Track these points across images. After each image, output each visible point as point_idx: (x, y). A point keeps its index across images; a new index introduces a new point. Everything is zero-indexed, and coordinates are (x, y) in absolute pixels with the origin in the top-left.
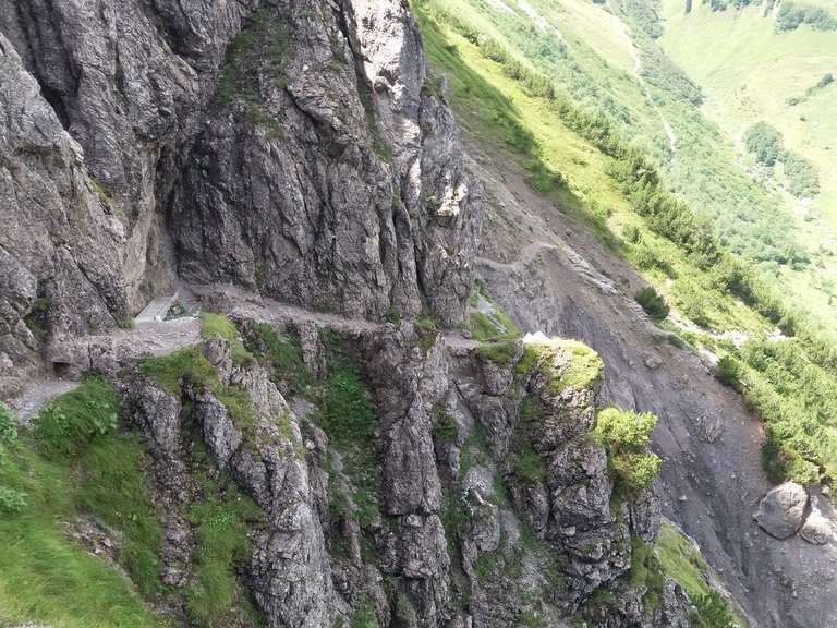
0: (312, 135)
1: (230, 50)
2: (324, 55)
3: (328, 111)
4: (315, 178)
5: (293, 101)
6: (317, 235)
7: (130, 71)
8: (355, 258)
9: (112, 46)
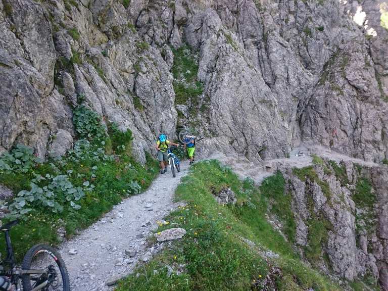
0: (355, 93)
1: (325, 66)
2: (361, 64)
3: (362, 85)
4: (355, 108)
5: (349, 82)
6: (355, 128)
7: (291, 76)
8: (371, 138)
9: (287, 69)
